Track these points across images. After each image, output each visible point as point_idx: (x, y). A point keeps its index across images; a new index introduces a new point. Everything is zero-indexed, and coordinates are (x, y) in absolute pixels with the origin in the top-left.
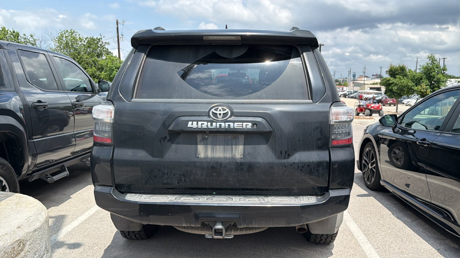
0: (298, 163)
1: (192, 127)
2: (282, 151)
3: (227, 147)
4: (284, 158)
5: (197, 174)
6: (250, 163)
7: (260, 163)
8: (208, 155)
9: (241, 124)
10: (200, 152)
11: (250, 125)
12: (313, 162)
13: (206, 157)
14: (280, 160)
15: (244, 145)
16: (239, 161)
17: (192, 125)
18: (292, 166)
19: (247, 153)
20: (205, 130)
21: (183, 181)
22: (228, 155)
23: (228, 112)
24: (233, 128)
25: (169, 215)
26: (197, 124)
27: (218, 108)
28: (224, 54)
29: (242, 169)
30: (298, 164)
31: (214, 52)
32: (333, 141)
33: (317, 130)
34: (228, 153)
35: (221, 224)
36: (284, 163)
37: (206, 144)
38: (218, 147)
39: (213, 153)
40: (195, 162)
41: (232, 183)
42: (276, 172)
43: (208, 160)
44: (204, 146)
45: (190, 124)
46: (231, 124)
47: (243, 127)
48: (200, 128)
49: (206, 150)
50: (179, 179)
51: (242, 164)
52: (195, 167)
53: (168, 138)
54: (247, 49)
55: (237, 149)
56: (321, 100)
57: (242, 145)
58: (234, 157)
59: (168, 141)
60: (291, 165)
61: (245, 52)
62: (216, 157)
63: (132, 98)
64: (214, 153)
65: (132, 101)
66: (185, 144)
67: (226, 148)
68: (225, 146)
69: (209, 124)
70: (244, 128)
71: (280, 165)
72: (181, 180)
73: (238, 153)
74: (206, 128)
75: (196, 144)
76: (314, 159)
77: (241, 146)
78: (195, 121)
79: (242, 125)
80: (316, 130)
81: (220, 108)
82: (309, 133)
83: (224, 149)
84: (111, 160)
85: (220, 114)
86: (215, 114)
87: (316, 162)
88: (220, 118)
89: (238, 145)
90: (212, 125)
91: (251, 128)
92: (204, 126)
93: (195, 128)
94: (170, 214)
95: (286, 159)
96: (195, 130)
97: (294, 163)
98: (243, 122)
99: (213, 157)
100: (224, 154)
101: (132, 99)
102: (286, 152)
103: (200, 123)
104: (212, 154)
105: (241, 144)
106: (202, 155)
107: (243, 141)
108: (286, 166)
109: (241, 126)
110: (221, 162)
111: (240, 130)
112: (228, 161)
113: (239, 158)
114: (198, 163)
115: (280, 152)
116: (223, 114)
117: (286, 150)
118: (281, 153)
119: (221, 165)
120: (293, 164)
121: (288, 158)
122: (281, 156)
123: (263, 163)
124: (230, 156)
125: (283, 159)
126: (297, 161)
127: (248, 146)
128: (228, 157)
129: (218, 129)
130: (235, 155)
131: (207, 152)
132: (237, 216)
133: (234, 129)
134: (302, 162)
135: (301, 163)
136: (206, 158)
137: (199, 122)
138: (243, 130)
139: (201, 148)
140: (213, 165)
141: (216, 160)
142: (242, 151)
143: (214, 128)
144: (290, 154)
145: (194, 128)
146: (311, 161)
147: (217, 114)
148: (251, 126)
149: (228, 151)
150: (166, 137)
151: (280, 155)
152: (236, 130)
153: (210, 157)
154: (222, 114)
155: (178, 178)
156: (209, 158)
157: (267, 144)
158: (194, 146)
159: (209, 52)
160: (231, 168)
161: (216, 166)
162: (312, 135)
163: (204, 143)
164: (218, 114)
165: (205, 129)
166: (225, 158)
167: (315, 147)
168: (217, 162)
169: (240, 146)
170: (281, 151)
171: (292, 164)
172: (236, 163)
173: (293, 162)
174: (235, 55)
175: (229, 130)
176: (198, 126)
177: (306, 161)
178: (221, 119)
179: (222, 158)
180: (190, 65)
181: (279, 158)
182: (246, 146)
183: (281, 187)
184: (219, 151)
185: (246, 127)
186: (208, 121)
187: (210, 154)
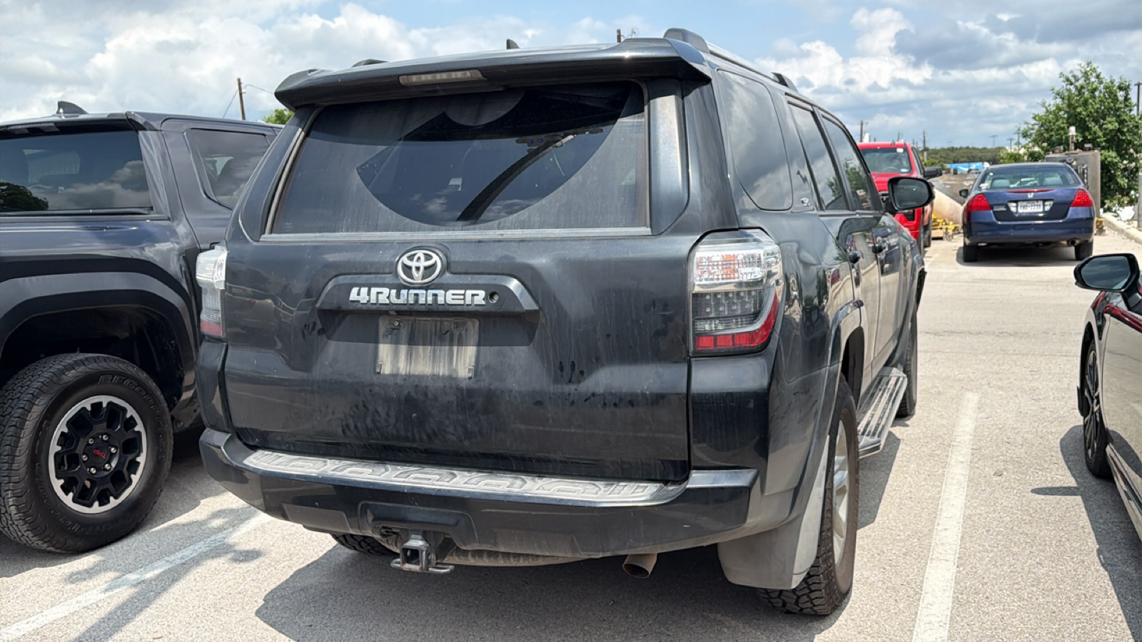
0: (603, 395)
1: (359, 301)
2: (563, 364)
3: (440, 351)
4: (570, 381)
5: (378, 412)
6: (489, 390)
7: (512, 391)
8: (398, 369)
9: (462, 292)
10: (382, 361)
11: (480, 297)
12: (643, 395)
13: (394, 372)
14: (559, 386)
15: (479, 345)
16: (463, 385)
17: (359, 295)
18: (587, 402)
19: (484, 365)
20: (385, 308)
21: (352, 428)
22: (442, 370)
23: (436, 262)
24: (443, 303)
25: (315, 506)
26: (369, 294)
27: (415, 255)
28: (462, 117)
29: (472, 406)
30: (604, 399)
31: (444, 114)
32: (696, 337)
33: (654, 307)
34: (442, 365)
35: (420, 537)
36: (569, 394)
37: (396, 342)
38: (421, 348)
39: (411, 363)
40: (372, 384)
41: (455, 438)
42: (550, 416)
43: (399, 381)
44: (393, 346)
45: (353, 295)
46: (440, 293)
47: (465, 302)
48: (375, 304)
49: (396, 355)
50: (344, 423)
51: (470, 392)
52: (372, 396)
53: (319, 326)
54: (519, 99)
55: (461, 354)
56: (673, 226)
57: (473, 346)
58: (455, 376)
59: (320, 332)
60: (586, 400)
61: (513, 107)
62: (416, 373)
63: (264, 233)
64: (413, 363)
65: (261, 240)
66: (354, 341)
67: (438, 353)
68: (436, 347)
69: (394, 292)
70: (467, 303)
71: (559, 397)
72: (347, 426)
73: (465, 364)
74: (388, 302)
75: (377, 342)
76: (645, 387)
77: (471, 347)
78: (364, 286)
79: (464, 295)
80: (652, 308)
81: (420, 253)
82: (634, 317)
83: (434, 357)
84: (219, 373)
85: (418, 269)
86: (407, 269)
87: (651, 394)
88: (418, 277)
89: (465, 346)
90: (398, 296)
91: (484, 303)
92: (383, 299)
93: (366, 304)
94: (317, 504)
95: (573, 383)
96: (364, 307)
97: (593, 395)
98: (466, 287)
99: (410, 372)
100: (433, 368)
101: (263, 236)
102: (573, 365)
103: (374, 290)
104: (408, 365)
105: (472, 342)
106: (387, 369)
107: (476, 336)
108: (573, 403)
109: (462, 297)
110: (426, 387)
111: (459, 309)
112: (441, 384)
113: (465, 379)
114: (379, 386)
115: (558, 364)
116: (426, 268)
117: (572, 359)
118: (562, 369)
119: (426, 394)
120: (592, 398)
121: (579, 382)
122: (562, 376)
123: (520, 393)
124: (447, 373)
125: (567, 384)
126: (601, 390)
127: (488, 347)
128: (441, 374)
129: (412, 306)
130: (456, 370)
131: (397, 362)
132: (452, 521)
133: (447, 307)
134: (613, 391)
135: (611, 394)
136: (394, 376)
137: (372, 289)
138: (465, 309)
139: (385, 350)
140: (409, 392)
141: (416, 380)
142: (474, 360)
143: (402, 302)
144: (585, 371)
145: (361, 302)
146: (639, 391)
147: (410, 268)
148: (484, 299)
149: (442, 359)
150: (315, 324)
151: (559, 372)
152: (451, 309)
153: (404, 373)
154: (422, 269)
155: (342, 420)
156: (401, 376)
157: (528, 345)
158: (371, 345)
159: (433, 114)
160: (448, 402)
161: (416, 397)
162: (641, 322)
163: (392, 337)
164: (414, 269)
165: (385, 306)
166: (435, 377)
167: (650, 353)
168: (417, 386)
169: (469, 347)
170: (561, 363)
171: (589, 398)
172: (459, 389)
173: (591, 391)
174: (488, 117)
175: (435, 308)
176: (370, 298)
177: (624, 391)
178: (420, 281)
179: (428, 377)
180: (386, 149)
181: (556, 381)
182: (482, 347)
183: (568, 456)
184: (424, 358)
185: (472, 300)
186: (391, 287)
187: (403, 368)
